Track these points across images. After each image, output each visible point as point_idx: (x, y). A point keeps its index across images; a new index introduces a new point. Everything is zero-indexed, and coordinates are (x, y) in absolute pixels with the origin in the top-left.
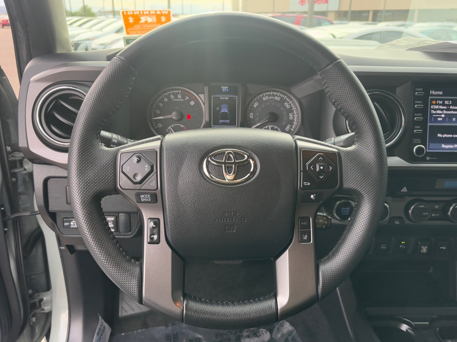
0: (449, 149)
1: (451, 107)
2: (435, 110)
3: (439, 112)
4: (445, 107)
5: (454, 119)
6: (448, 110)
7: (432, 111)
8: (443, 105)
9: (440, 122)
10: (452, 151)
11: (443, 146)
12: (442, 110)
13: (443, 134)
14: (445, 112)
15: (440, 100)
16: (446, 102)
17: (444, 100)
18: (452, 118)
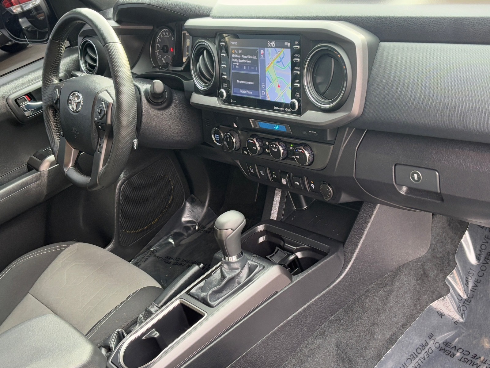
0: (244, 94)
1: (243, 57)
2: (234, 58)
3: (236, 60)
4: (239, 57)
5: (245, 67)
6: (241, 59)
7: (233, 59)
8: (238, 54)
9: (237, 69)
10: (246, 96)
11: (241, 91)
12: (238, 58)
13: (240, 80)
14: (240, 61)
15: (236, 49)
16: (240, 52)
17: (238, 50)
18: (243, 66)
